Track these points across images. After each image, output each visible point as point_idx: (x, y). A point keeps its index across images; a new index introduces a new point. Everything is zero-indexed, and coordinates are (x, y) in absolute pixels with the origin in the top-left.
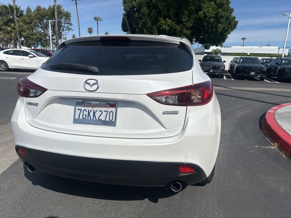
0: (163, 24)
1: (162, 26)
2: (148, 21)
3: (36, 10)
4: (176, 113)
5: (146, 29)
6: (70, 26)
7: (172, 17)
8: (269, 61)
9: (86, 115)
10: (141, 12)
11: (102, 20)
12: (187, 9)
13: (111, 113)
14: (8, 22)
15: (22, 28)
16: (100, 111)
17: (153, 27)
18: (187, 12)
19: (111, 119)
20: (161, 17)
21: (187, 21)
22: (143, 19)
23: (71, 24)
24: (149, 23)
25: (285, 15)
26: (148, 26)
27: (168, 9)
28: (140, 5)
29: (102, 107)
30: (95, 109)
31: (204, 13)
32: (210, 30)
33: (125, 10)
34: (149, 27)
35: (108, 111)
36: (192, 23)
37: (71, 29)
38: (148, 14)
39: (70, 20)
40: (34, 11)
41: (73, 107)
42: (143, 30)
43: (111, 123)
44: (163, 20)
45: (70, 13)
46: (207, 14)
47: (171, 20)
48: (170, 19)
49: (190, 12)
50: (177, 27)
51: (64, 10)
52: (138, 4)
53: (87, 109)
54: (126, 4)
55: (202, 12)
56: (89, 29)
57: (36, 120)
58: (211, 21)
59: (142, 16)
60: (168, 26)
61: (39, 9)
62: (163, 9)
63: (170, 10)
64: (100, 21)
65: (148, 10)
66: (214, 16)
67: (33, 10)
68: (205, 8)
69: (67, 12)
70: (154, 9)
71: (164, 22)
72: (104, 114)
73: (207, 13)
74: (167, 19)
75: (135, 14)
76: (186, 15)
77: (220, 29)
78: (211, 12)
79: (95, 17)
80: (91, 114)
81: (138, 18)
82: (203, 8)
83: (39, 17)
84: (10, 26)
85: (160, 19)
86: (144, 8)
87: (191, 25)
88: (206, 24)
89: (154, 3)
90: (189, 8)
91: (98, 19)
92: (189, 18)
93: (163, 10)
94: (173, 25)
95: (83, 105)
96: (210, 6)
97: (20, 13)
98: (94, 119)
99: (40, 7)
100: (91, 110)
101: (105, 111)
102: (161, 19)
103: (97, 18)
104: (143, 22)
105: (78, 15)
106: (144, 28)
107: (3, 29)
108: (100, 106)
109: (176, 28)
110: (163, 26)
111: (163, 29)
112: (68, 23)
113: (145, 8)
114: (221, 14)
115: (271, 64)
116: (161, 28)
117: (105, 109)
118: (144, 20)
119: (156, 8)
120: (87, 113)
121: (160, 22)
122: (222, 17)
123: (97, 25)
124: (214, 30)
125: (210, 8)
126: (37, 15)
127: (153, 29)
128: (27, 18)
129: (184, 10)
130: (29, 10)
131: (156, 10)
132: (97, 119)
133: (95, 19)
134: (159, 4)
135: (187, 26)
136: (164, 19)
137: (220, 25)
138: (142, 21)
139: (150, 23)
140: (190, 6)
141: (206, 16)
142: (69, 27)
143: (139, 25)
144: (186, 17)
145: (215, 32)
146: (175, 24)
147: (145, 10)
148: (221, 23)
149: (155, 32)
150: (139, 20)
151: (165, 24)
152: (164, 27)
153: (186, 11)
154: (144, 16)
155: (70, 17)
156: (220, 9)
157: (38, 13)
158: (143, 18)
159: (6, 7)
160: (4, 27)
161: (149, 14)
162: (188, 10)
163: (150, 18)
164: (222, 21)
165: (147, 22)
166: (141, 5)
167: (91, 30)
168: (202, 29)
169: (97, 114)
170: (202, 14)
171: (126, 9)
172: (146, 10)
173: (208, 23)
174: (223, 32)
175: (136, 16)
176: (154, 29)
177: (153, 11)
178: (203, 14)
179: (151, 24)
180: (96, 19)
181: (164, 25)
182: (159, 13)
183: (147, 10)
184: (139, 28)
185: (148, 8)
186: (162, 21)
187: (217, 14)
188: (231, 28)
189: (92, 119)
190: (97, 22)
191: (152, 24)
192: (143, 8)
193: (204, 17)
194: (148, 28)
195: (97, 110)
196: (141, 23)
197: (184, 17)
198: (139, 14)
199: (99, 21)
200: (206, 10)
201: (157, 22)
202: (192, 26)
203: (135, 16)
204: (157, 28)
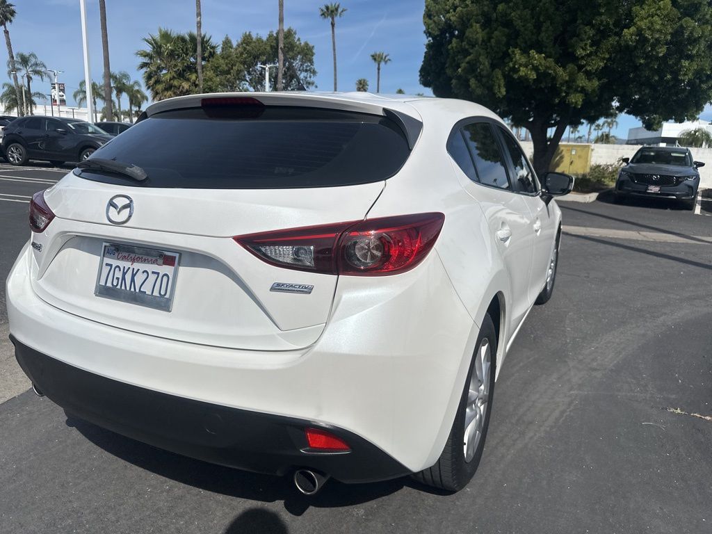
0: (521, 65)
1: (517, 71)
2: (482, 59)
3: (242, 44)
4: (307, 290)
5: (476, 77)
6: (310, 77)
7: (546, 47)
9: (118, 279)
10: (467, 38)
11: (390, 60)
12: (589, 23)
13: (165, 279)
14: (184, 71)
15: (209, 83)
16: (143, 272)
17: (494, 73)
18: (591, 32)
19: (163, 293)
20: (516, 48)
21: (589, 55)
22: (470, 54)
23: (314, 72)
24: (485, 63)
26: (482, 70)
27: (538, 26)
28: (464, 19)
29: (148, 262)
30: (137, 266)
31: (640, 33)
32: (657, 78)
33: (428, 33)
34: (484, 73)
35: (158, 274)
36: (604, 59)
37: (313, 84)
38: (483, 41)
39: (311, 62)
40: (238, 46)
41: (99, 259)
42: (468, 80)
43: (162, 303)
44: (522, 54)
45: (313, 47)
46: (648, 34)
47: (543, 55)
48: (540, 52)
49: (599, 31)
50: (560, 71)
51: (299, 40)
52: (461, 18)
53: (122, 264)
54: (431, 19)
55: (633, 29)
56: (361, 84)
57: (40, 282)
58: (658, 53)
59: (467, 47)
60: (535, 69)
61: (247, 40)
62: (523, 26)
63: (543, 29)
64: (386, 62)
65: (486, 31)
66: (669, 37)
67: (235, 44)
68: (642, 19)
69: (306, 44)
70: (500, 27)
71: (523, 60)
72: (152, 278)
73: (647, 32)
74: (533, 52)
75: (451, 43)
76: (588, 39)
77: (685, 75)
78: (658, 27)
79: (373, 53)
80: (128, 277)
81: (459, 52)
82: (637, 19)
83: (245, 58)
84: (188, 80)
85: (513, 52)
86: (474, 28)
87: (602, 64)
88: (642, 61)
89: (501, 13)
90: (596, 20)
91: (382, 58)
92: (594, 48)
93: (522, 29)
94: (549, 68)
95: (116, 254)
96: (658, 12)
97: (210, 52)
98: (132, 289)
99: (250, 35)
100: (129, 268)
101: (153, 272)
102: (517, 51)
103: (379, 55)
104: (468, 63)
105: (334, 50)
106: (470, 77)
107: (175, 86)
108: (145, 260)
109: (556, 74)
110: (519, 71)
111: (520, 77)
112: (306, 71)
113: (478, 25)
114: (691, 33)
116: (516, 76)
117: (155, 268)
118: (472, 55)
119: (508, 24)
120: (119, 274)
121: (514, 60)
122: (693, 41)
123: (379, 73)
124: (669, 76)
125: (656, 18)
126: (242, 54)
127: (495, 79)
128: (221, 61)
129: (582, 26)
130: (227, 43)
131: (506, 30)
132: (137, 291)
133: (374, 57)
134: (513, 14)
135: (589, 68)
136: (525, 52)
137: (685, 63)
138: (468, 58)
139: (487, 63)
140: (601, 14)
141: (642, 40)
142: (308, 79)
143: (460, 70)
144: (586, 44)
145: (671, 84)
146: (553, 64)
147: (476, 32)
148: (690, 58)
149: (499, 86)
150: (459, 57)
151: (526, 66)
152: (523, 71)
153: (587, 28)
154: (473, 46)
155: (313, 54)
156: (687, 18)
157: (245, 49)
158: (471, 51)
159: (183, 39)
160: (176, 83)
161: (486, 42)
162: (593, 26)
163: (488, 50)
164: (694, 52)
165: (479, 61)
166: (469, 20)
167: (363, 85)
168: (631, 75)
169: (139, 279)
170: (632, 35)
171: (430, 30)
172: (479, 30)
173: (651, 57)
174: (698, 81)
175: (452, 47)
176: (497, 78)
177: (496, 32)
178: (637, 36)
179: (488, 67)
180: (375, 59)
181: (521, 68)
182: (514, 37)
183: (483, 30)
184: (459, 78)
185: (484, 27)
186: (518, 57)
187: (678, 33)
189: (128, 288)
190: (379, 65)
191: (493, 66)
192: (472, 26)
193: (637, 41)
194: (482, 77)
195: (138, 270)
196: (463, 65)
197: (582, 44)
198: (462, 41)
199: (382, 64)
200: (643, 24)
201: (506, 61)
202: (606, 67)
203: (449, 47)
204: (505, 76)
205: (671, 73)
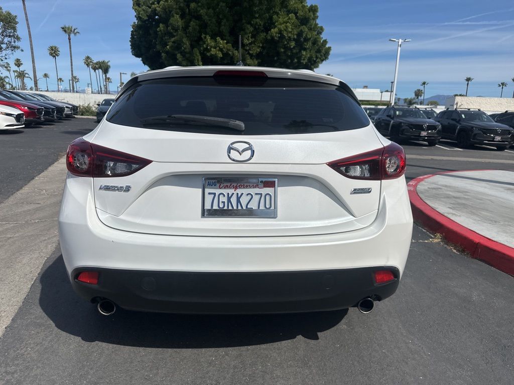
0: (211, 47)
1: (209, 51)
2: (185, 40)
4: (368, 191)
5: (181, 53)
6: (15, 42)
7: (225, 36)
8: (373, 112)
9: (224, 202)
10: (171, 24)
11: (78, 33)
12: (249, 23)
13: (268, 197)
16: (247, 195)
17: (194, 51)
18: (251, 29)
19: (268, 206)
20: (206, 35)
21: (250, 44)
22: (174, 36)
23: (18, 38)
24: (186, 43)
25: (392, 41)
26: (185, 48)
27: (219, 23)
28: (167, 10)
29: (250, 187)
30: (239, 191)
31: (280, 32)
32: (289, 61)
33: (138, 18)
34: (187, 50)
35: (261, 194)
36: (259, 47)
37: (18, 48)
38: (182, 27)
39: (14, 29)
41: (200, 190)
42: (176, 55)
43: (270, 213)
44: (211, 39)
45: (16, 16)
46: (285, 34)
47: (225, 41)
48: (222, 39)
49: (255, 28)
50: (236, 52)
52: (164, 9)
53: (225, 191)
54: (140, 7)
55: (276, 30)
56: (52, 50)
57: (122, 217)
58: (291, 45)
59: (172, 31)
60: (221, 50)
62: (210, 20)
63: (223, 23)
64: (75, 34)
65: (183, 21)
66: (295, 37)
68: (281, 24)
69: (9, 14)
70: (194, 20)
71: (213, 44)
72: (256, 198)
73: (285, 32)
74: (218, 38)
75: (159, 27)
76: (249, 33)
77: (304, 60)
78: (290, 30)
79: (63, 26)
80: (234, 200)
81: (165, 34)
82: (276, 23)
85: (205, 37)
86: (175, 17)
87: (259, 50)
88: (282, 50)
89: (193, 9)
90: (253, 21)
91: (71, 31)
92: (253, 39)
93: (209, 22)
94: (229, 50)
95: (218, 185)
96: (289, 21)
98: (240, 208)
100: (233, 194)
101: (256, 194)
102: (208, 37)
103: (68, 28)
104: (174, 42)
105: (27, 20)
106: (177, 52)
108: (247, 186)
109: (233, 54)
110: (211, 50)
111: (212, 55)
112: (10, 36)
113: (178, 16)
114: (306, 35)
115: (379, 117)
116: (208, 54)
117: (257, 190)
118: (176, 37)
119: (198, 17)
120: (225, 199)
121: (206, 43)
122: (306, 40)
123: (70, 42)
124: (296, 60)
125: (288, 24)
127: (195, 55)
129: (245, 24)
131: (197, 21)
132: (244, 208)
133: (64, 29)
134: (201, 11)
135: (251, 52)
136: (213, 37)
137: (304, 53)
138: (173, 39)
139: (188, 43)
140: (256, 18)
141: (282, 37)
142: (13, 43)
143: (168, 47)
144: (248, 37)
145: (296, 65)
146: (231, 48)
147: (177, 20)
148: (305, 49)
149: (198, 60)
150: (166, 37)
151: (215, 48)
152: (213, 51)
153: (249, 26)
154: (176, 30)
155: (16, 23)
156: (304, 26)
158: (175, 34)
161: (186, 28)
162: (252, 25)
163: (188, 35)
164: (307, 46)
165: (183, 42)
166: (170, 12)
167: (55, 51)
168: (276, 58)
169: (244, 200)
170: (276, 33)
171: (140, 15)
172: (179, 20)
173: (287, 48)
174: (309, 64)
175: (161, 30)
176: (196, 55)
177: (192, 23)
178: (279, 34)
179: (189, 46)
180: (65, 31)
181: (212, 49)
182: (203, 27)
183: (182, 20)
184: (167, 53)
185: (182, 17)
186: (209, 41)
187: (300, 34)
188: (320, 58)
189: (235, 208)
190: (69, 36)
191: (192, 47)
192: (173, 16)
193: (279, 37)
194: (186, 53)
195: (242, 194)
196: (170, 44)
197: (247, 36)
198: (167, 27)
199: (72, 35)
200: (282, 27)
201: (201, 43)
202: (260, 52)
203: (158, 29)
204: (201, 53)
205: (297, 58)
